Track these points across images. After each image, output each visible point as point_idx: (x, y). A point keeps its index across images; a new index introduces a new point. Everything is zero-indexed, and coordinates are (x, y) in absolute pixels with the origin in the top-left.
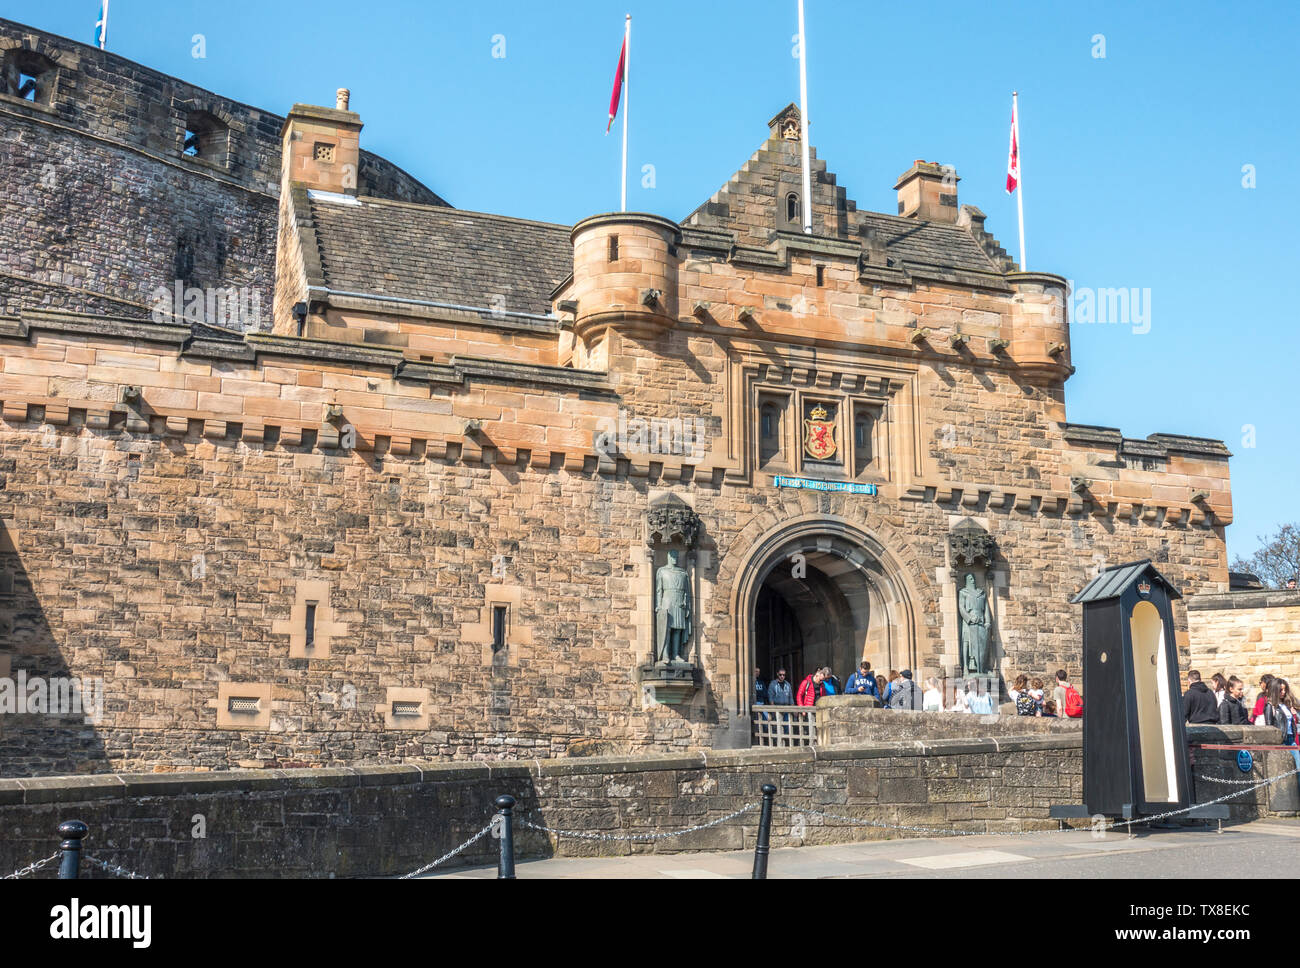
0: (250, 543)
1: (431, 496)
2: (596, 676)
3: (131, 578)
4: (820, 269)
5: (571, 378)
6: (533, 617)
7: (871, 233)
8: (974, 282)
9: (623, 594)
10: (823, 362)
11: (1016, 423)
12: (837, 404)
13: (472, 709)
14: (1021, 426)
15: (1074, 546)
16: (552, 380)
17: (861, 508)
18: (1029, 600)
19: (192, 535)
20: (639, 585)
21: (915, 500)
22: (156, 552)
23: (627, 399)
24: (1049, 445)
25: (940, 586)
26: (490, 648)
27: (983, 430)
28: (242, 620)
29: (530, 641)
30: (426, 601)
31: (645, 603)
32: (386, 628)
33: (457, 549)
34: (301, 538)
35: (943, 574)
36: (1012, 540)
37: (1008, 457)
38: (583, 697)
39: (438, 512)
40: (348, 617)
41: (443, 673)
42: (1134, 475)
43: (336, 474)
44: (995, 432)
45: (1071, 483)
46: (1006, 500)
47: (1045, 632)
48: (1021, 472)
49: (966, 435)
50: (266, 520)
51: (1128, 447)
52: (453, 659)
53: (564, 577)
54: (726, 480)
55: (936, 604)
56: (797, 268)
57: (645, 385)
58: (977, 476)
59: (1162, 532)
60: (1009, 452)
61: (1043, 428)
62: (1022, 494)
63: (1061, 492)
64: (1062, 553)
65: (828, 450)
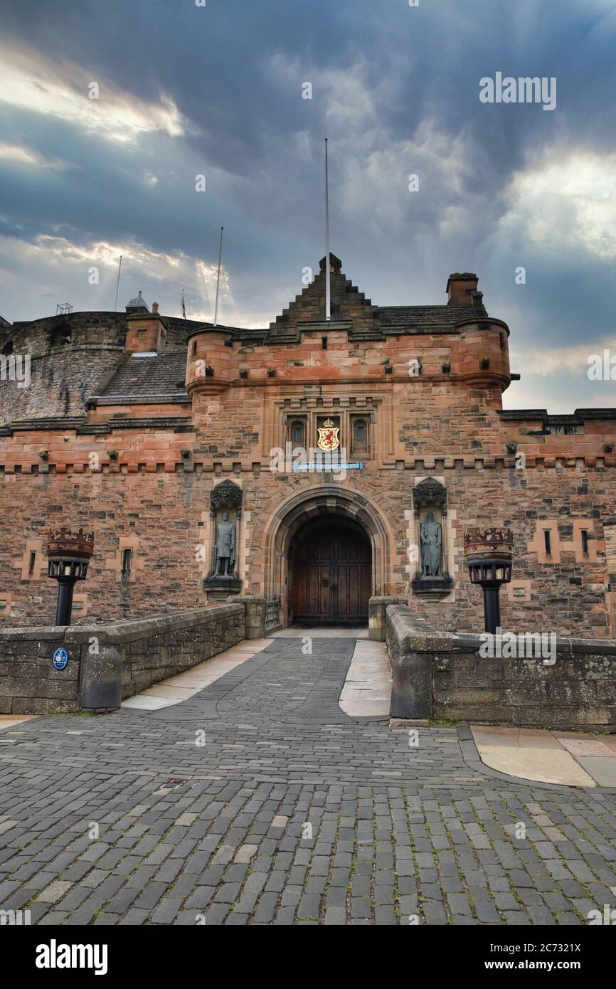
1: (95, 492)
2: (178, 585)
4: (325, 340)
5: (170, 422)
6: (143, 555)
7: (381, 315)
8: (430, 331)
9: (196, 539)
10: (327, 393)
11: (463, 414)
12: (339, 417)
13: (109, 605)
14: (467, 416)
15: (512, 488)
16: (159, 424)
17: (351, 478)
18: (474, 526)
20: (206, 533)
21: (389, 470)
23: (202, 430)
24: (489, 425)
25: (408, 522)
26: (120, 572)
27: (439, 421)
29: (142, 567)
31: (209, 543)
33: (106, 520)
34: (29, 520)
35: (409, 514)
36: (462, 489)
37: (457, 436)
38: (170, 598)
39: (97, 501)
41: (95, 586)
42: (558, 439)
43: (48, 486)
44: (447, 422)
45: (506, 448)
46: (455, 464)
48: (467, 445)
49: (426, 425)
50: (14, 512)
51: (551, 420)
52: (100, 578)
53: (162, 531)
54: (262, 469)
55: (404, 533)
56: (307, 341)
57: (213, 421)
58: (434, 450)
59: (582, 475)
60: (458, 433)
61: (485, 415)
62: (468, 459)
63: (499, 454)
64: (501, 494)
65: (334, 444)
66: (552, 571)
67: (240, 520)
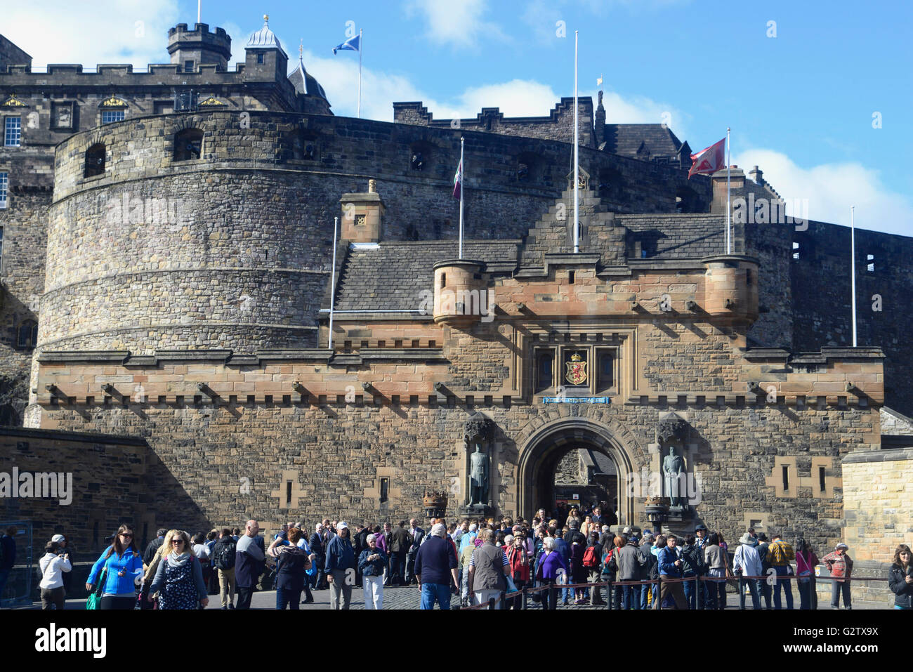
0: (261, 454)
1: (348, 423)
3: (206, 474)
4: (572, 274)
5: (422, 354)
6: (402, 484)
8: (677, 267)
9: (452, 469)
10: (574, 329)
11: (707, 351)
12: (586, 352)
14: (712, 353)
15: (752, 424)
16: (411, 357)
17: (598, 412)
18: (715, 461)
19: (234, 452)
20: (461, 463)
21: (635, 405)
22: (218, 461)
23: (453, 363)
24: (732, 363)
25: (651, 455)
26: (378, 500)
27: (683, 358)
28: (257, 491)
29: (399, 496)
30: (346, 478)
31: (463, 472)
32: (326, 492)
33: (362, 450)
34: (284, 450)
35: (654, 448)
36: (704, 424)
37: (701, 373)
39: (352, 432)
40: (307, 488)
41: (354, 514)
42: (800, 377)
43: (301, 417)
44: (692, 359)
45: (748, 386)
46: (699, 401)
47: (726, 480)
48: (709, 382)
49: (670, 362)
50: (268, 442)
52: (360, 507)
53: (419, 461)
54: (512, 402)
55: (647, 465)
56: (557, 275)
57: (464, 354)
58: (678, 386)
59: (824, 413)
60: (701, 370)
61: (728, 352)
62: (710, 396)
63: (741, 392)
64: (741, 431)
65: (582, 378)
66: (790, 505)
67: (493, 451)
